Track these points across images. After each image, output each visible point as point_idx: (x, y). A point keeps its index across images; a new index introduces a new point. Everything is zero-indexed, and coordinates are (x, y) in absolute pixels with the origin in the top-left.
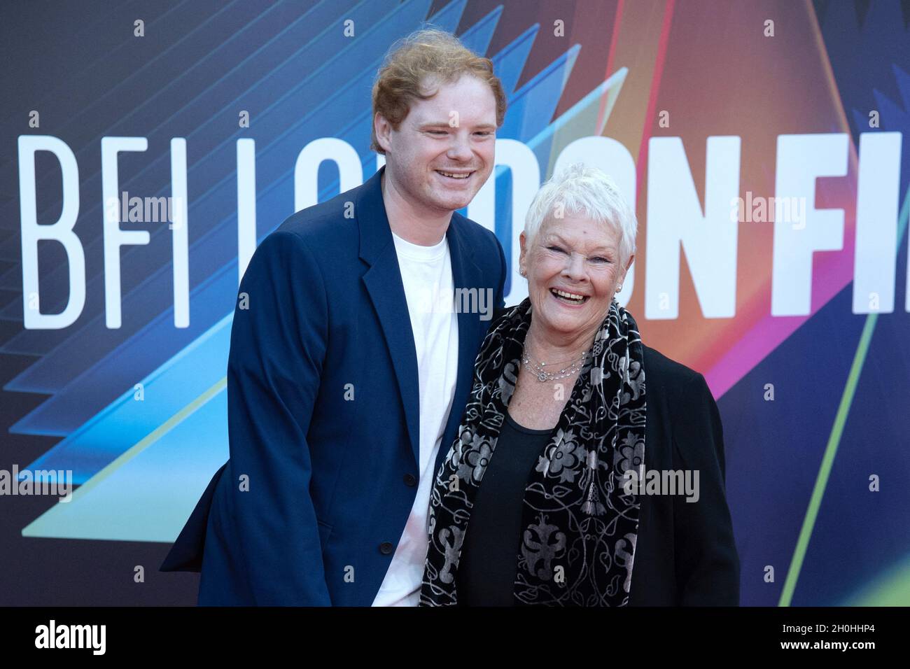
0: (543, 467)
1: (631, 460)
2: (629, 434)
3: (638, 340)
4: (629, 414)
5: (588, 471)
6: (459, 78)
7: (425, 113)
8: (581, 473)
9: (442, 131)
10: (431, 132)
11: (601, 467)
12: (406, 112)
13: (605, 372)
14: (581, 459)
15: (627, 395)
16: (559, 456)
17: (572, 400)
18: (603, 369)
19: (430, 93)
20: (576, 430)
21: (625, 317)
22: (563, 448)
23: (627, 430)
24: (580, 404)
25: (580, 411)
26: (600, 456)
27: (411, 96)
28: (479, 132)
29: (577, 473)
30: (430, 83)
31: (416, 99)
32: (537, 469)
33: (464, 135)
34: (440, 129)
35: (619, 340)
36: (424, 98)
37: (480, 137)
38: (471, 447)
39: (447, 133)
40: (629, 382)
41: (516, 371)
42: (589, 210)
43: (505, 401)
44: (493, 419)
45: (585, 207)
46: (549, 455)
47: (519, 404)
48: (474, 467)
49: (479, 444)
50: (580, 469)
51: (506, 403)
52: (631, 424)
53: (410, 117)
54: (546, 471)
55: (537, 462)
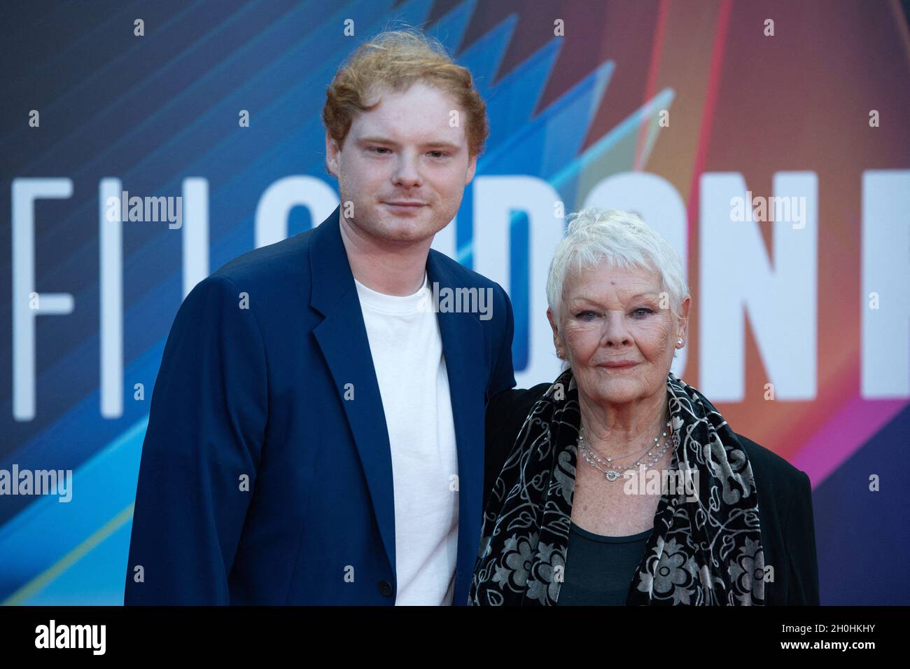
0: (646, 586)
1: (751, 574)
2: (747, 540)
3: (725, 423)
4: (743, 516)
5: (704, 590)
6: (409, 86)
7: (367, 127)
8: (697, 592)
9: (385, 148)
10: (371, 149)
11: (717, 585)
13: (692, 466)
14: (694, 575)
15: (735, 492)
16: (664, 571)
17: (666, 501)
18: (688, 462)
19: (369, 103)
20: (681, 539)
21: (696, 396)
22: (667, 562)
23: (742, 536)
24: (679, 506)
25: (680, 515)
26: (714, 573)
27: (352, 107)
29: (692, 592)
31: (358, 111)
32: (640, 588)
33: (410, 153)
34: (381, 146)
35: (696, 424)
36: (367, 109)
37: (435, 159)
38: (538, 559)
39: (391, 152)
40: (733, 475)
41: (574, 461)
42: (611, 259)
43: (567, 499)
44: (560, 522)
45: (604, 254)
46: (652, 571)
47: (585, 509)
48: (548, 584)
49: (548, 555)
50: (694, 587)
51: (569, 503)
52: (746, 527)
53: (351, 130)
54: (650, 590)
55: (637, 580)
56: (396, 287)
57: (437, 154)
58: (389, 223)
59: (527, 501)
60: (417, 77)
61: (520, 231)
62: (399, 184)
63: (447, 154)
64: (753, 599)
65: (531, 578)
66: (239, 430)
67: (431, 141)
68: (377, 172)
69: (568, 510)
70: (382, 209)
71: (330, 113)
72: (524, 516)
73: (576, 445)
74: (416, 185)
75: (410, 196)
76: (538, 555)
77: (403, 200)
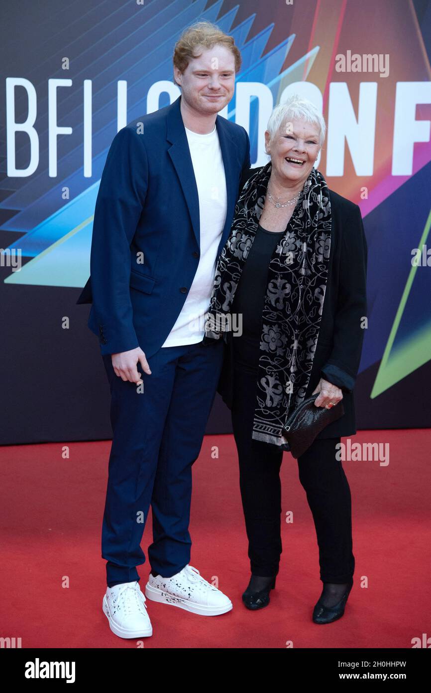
0: (279, 251)
1: (324, 247)
2: (323, 234)
3: (326, 186)
4: (322, 224)
5: (302, 253)
6: (213, 46)
7: (196, 65)
8: (299, 254)
9: (205, 74)
10: (199, 75)
11: (308, 251)
12: (187, 65)
13: (310, 203)
14: (298, 247)
15: (322, 214)
16: (287, 245)
17: (293, 217)
18: (309, 201)
19: (198, 55)
20: (296, 232)
21: (318, 174)
22: (289, 241)
23: (322, 232)
24: (297, 219)
25: (298, 222)
26: (308, 245)
27: (189, 57)
28: (225, 74)
29: (297, 253)
30: (198, 50)
31: (191, 58)
32: (277, 252)
33: (216, 76)
34: (203, 73)
35: (316, 186)
36: (195, 58)
37: (225, 77)
38: (241, 241)
39: (207, 75)
40: (322, 207)
41: (263, 202)
42: (305, 117)
43: (258, 217)
44: (253, 226)
45: (304, 115)
46: (282, 245)
47: (266, 219)
48: (243, 251)
49: (245, 239)
50: (298, 251)
51: (259, 219)
52: (324, 229)
53: (188, 67)
54: (281, 253)
55: (276, 248)
57: (225, 75)
58: (207, 104)
59: (246, 218)
60: (216, 43)
62: (212, 89)
63: (229, 75)
64: (324, 258)
65: (237, 248)
66: (136, 190)
67: (224, 70)
68: (200, 82)
69: (257, 221)
70: (204, 99)
71: (177, 61)
72: (242, 223)
73: (265, 195)
74: (219, 89)
75: (217, 93)
76: (242, 240)
77: (214, 95)
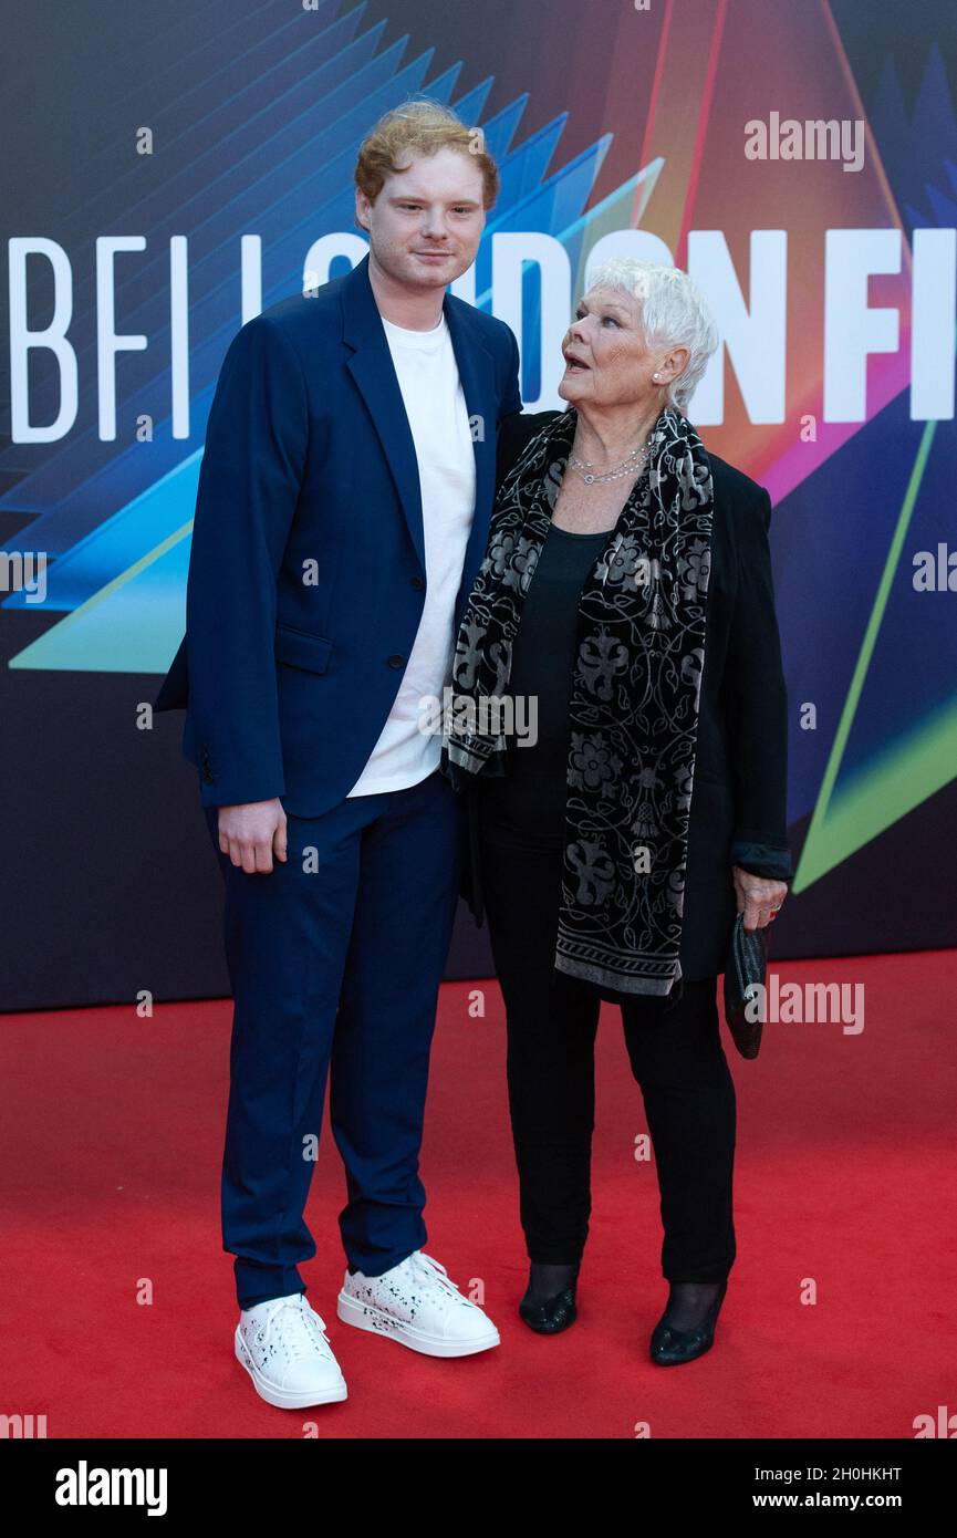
0: (602, 574)
1: (696, 569)
2: (697, 541)
3: (700, 444)
5: (651, 580)
6: (437, 151)
7: (399, 187)
8: (644, 581)
9: (415, 205)
10: (403, 206)
11: (665, 576)
12: (381, 186)
13: (662, 475)
14: (644, 567)
15: (694, 500)
16: (619, 562)
17: (631, 503)
18: (660, 471)
19: (403, 167)
20: (638, 536)
21: (683, 420)
22: (623, 554)
23: (693, 537)
24: (640, 508)
25: (641, 516)
26: (662, 565)
27: (384, 169)
28: (459, 208)
29: (641, 581)
30: (406, 156)
31: (393, 174)
32: (596, 576)
33: (438, 210)
34: (412, 204)
35: (675, 441)
36: (398, 171)
37: (459, 215)
38: (517, 552)
39: (421, 209)
40: (695, 486)
41: (562, 472)
43: (551, 502)
44: (542, 523)
46: (608, 562)
47: (565, 508)
48: (522, 574)
49: (526, 549)
50: (642, 577)
51: (552, 506)
52: (698, 530)
53: (383, 191)
54: (605, 578)
55: (595, 569)
56: (416, 324)
57: (460, 211)
58: (419, 270)
59: (516, 504)
60: (443, 144)
61: (532, 279)
62: (429, 237)
63: (469, 210)
64: (698, 592)
65: (508, 568)
67: (457, 199)
68: (406, 226)
69: (550, 512)
70: (412, 258)
71: (363, 174)
73: (566, 458)
74: (444, 238)
75: (438, 247)
76: (518, 548)
77: (432, 251)
